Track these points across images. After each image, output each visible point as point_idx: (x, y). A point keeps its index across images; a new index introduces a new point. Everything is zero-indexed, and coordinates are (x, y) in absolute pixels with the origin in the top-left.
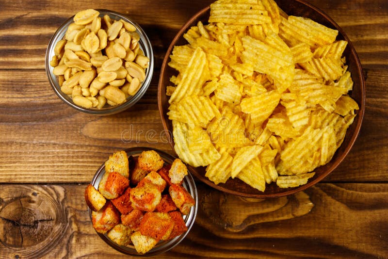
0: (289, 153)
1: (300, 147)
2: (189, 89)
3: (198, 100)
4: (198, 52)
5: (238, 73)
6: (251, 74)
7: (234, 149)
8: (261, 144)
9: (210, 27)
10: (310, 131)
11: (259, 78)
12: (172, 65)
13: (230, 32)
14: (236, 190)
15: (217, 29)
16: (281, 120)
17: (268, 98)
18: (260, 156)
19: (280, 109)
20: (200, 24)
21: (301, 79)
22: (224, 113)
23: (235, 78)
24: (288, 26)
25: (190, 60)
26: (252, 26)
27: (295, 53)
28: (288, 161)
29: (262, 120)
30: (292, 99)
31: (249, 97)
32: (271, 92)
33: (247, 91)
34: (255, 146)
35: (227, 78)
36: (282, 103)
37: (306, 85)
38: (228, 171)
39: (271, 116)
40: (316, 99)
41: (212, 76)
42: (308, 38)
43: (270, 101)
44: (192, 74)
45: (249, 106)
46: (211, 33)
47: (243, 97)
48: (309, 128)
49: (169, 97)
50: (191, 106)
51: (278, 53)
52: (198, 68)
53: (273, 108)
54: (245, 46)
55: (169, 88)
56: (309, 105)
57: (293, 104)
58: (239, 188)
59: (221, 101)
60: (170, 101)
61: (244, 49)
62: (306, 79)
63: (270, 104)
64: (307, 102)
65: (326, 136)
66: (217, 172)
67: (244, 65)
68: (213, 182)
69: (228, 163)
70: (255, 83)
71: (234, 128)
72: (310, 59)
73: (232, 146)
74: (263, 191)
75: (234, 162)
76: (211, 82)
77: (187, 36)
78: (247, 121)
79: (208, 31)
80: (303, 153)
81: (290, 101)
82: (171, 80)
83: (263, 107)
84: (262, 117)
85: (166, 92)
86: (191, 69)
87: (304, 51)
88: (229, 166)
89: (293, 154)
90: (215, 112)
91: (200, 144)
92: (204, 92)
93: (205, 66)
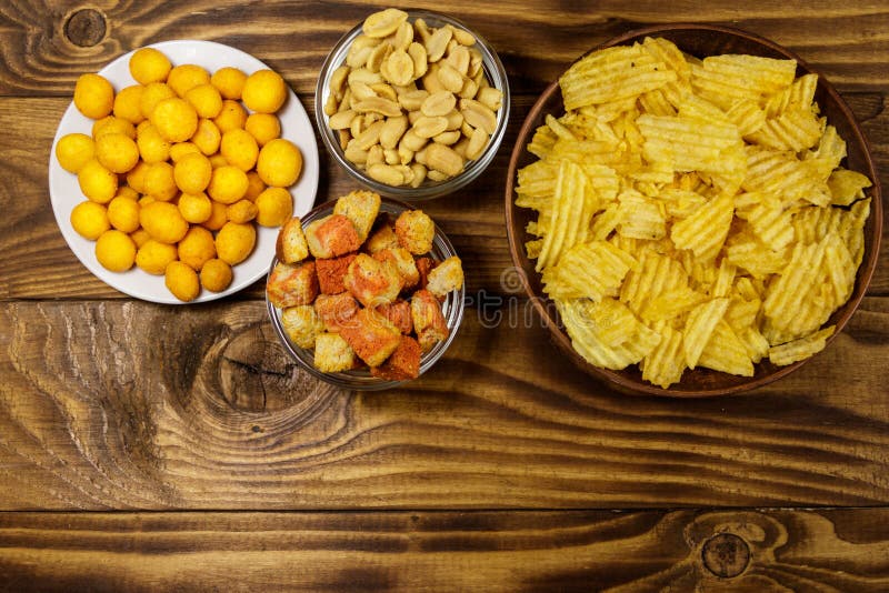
0: (778, 300)
1: (793, 285)
2: (566, 237)
3: (588, 252)
4: (566, 166)
5: (647, 183)
6: (670, 179)
7: (679, 317)
8: (723, 295)
9: (570, 119)
10: (802, 253)
11: (687, 182)
12: (525, 203)
13: (612, 117)
14: (700, 389)
15: (584, 119)
16: (749, 246)
17: (714, 211)
18: (727, 317)
19: (738, 226)
21: (758, 163)
22: (642, 259)
23: (644, 194)
24: (706, 76)
25: (556, 184)
26: (643, 95)
27: (734, 119)
28: (781, 316)
29: (714, 253)
30: (755, 202)
31: (680, 219)
32: (714, 199)
33: (673, 210)
34: (714, 302)
35: (631, 198)
36: (738, 214)
37: (769, 170)
38: (680, 358)
39: (727, 243)
40: (796, 190)
41: (601, 201)
42: (747, 87)
43: (718, 215)
44: (566, 209)
45: (686, 235)
46: (575, 129)
47: (669, 224)
48: (799, 247)
49: (535, 261)
50: (580, 265)
51: (709, 128)
52: (575, 194)
53: (727, 227)
54: (646, 132)
55: (530, 246)
56: (785, 204)
57: (758, 211)
58: (705, 383)
59: (631, 240)
60: (538, 268)
61: (645, 139)
62: (766, 160)
63: (720, 220)
64: (782, 199)
65: (831, 252)
66: (661, 366)
67: (654, 168)
68: (660, 387)
69: (676, 346)
70: (681, 193)
71: (668, 279)
72: (762, 124)
73: (674, 314)
74: (752, 375)
75: (686, 342)
76: (605, 214)
77: (534, 147)
78: (688, 263)
80: (803, 292)
81: (752, 207)
82: (528, 231)
83: (710, 229)
84: (712, 247)
85: (526, 253)
86: (562, 200)
87: (748, 113)
88: (679, 350)
89: (784, 300)
90: (627, 263)
91: (617, 327)
92: (594, 234)
93: (586, 188)
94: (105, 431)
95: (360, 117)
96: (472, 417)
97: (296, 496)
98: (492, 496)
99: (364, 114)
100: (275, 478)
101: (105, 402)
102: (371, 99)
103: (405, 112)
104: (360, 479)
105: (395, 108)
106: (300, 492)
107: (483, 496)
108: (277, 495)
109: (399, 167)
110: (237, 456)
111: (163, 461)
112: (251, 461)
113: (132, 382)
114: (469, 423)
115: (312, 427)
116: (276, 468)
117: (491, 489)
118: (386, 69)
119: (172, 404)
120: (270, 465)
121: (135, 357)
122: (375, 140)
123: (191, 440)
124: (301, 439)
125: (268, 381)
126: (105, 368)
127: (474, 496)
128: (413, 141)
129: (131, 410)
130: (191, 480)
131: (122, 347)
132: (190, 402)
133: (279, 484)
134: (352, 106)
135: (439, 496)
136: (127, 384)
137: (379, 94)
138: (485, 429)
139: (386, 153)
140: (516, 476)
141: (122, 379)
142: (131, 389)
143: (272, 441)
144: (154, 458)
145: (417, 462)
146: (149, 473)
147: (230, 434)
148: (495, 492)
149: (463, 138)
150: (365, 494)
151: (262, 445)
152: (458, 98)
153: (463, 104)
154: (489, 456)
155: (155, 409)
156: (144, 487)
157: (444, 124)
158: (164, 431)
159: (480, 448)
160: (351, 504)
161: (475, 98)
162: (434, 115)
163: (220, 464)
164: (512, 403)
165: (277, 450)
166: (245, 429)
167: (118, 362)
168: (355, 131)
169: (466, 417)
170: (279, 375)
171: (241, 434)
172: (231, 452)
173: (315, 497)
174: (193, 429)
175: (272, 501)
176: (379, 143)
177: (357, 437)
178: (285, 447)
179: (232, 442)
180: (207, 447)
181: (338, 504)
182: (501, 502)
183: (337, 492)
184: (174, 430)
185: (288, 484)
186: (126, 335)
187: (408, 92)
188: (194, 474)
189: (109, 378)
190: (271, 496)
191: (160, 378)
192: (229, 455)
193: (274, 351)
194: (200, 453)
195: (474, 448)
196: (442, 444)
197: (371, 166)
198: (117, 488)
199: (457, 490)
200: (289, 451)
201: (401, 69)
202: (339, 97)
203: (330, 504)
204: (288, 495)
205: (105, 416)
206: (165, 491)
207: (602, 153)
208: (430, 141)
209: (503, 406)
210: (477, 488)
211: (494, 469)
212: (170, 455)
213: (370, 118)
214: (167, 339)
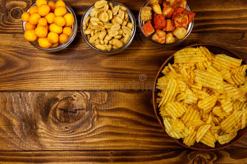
1: (231, 120)
2: (168, 99)
3: (174, 104)
4: (172, 80)
5: (193, 88)
6: (200, 88)
8: (209, 123)
9: (175, 65)
11: (205, 90)
12: (159, 88)
13: (187, 67)
15: (179, 66)
17: (211, 99)
18: (210, 129)
19: (218, 104)
20: (169, 64)
21: (226, 87)
22: (189, 109)
23: (192, 91)
24: (216, 60)
25: (168, 84)
26: (197, 63)
27: (222, 74)
28: (225, 128)
31: (202, 100)
32: (212, 96)
33: (200, 97)
34: (207, 125)
35: (189, 92)
36: (218, 100)
37: (229, 90)
39: (214, 106)
41: (180, 91)
42: (227, 65)
43: (212, 100)
44: (170, 92)
45: (202, 104)
46: (176, 68)
47: (198, 100)
48: (236, 110)
49: (158, 104)
50: (171, 107)
51: (215, 77)
52: (173, 88)
53: (214, 104)
54: (196, 74)
55: (158, 99)
56: (232, 100)
57: (224, 101)
59: (186, 103)
60: (159, 106)
61: (196, 76)
62: (229, 87)
63: (212, 102)
64: (231, 98)
66: (189, 140)
67: (197, 84)
68: (188, 146)
70: (203, 92)
71: (195, 116)
72: (229, 77)
76: (180, 95)
77: (164, 72)
78: (201, 112)
79: (174, 68)
80: (232, 123)
81: (222, 99)
82: (158, 95)
83: (209, 104)
84: (209, 109)
85: (156, 101)
86: (169, 89)
87: (226, 73)
88: (195, 136)
89: (227, 124)
90: (184, 109)
91: (179, 127)
92: (177, 99)
93: (176, 87)
94: (24, 128)
95: (93, 31)
96: (128, 124)
97: (78, 146)
98: (133, 146)
99: (94, 30)
100: (72, 142)
101: (24, 120)
102: (97, 26)
103: (106, 29)
104: (96, 142)
105: (103, 28)
106: (79, 145)
107: (131, 146)
108: (73, 146)
109: (104, 45)
110: (61, 135)
111: (40, 137)
112: (65, 137)
113: (31, 114)
114: (127, 126)
115: (82, 127)
116: (73, 139)
117: (133, 144)
118: (101, 17)
119: (43, 121)
120: (71, 138)
121: (32, 107)
122: (97, 37)
123: (48, 131)
124: (80, 130)
125: (70, 114)
126: (24, 110)
127: (128, 146)
128: (108, 38)
129: (31, 122)
130: (48, 142)
131: (28, 104)
132: (48, 120)
133: (73, 143)
134: (91, 27)
135: (119, 146)
136: (30, 115)
137: (99, 24)
138: (131, 127)
139: (101, 41)
140: (140, 141)
141: (28, 114)
142: (31, 117)
143: (71, 131)
144: (37, 136)
145: (112, 137)
146: (36, 140)
147: (59, 129)
148: (134, 145)
149: (123, 37)
150: (97, 146)
151: (68, 132)
152: (121, 26)
153: (123, 27)
154: (133, 135)
155: (38, 122)
156: (35, 144)
157: (117, 33)
158: (40, 128)
159: (130, 133)
160: (93, 149)
161: (126, 26)
162: (114, 31)
163: (56, 138)
164: (139, 120)
165: (73, 134)
166: (63, 128)
167: (27, 109)
168: (92, 35)
169: (126, 124)
170: (73, 112)
171: (62, 129)
172: (60, 134)
173: (83, 147)
174: (49, 128)
175: (71, 148)
176: (99, 38)
177: (95, 130)
178: (75, 133)
179: (60, 131)
180: (52, 133)
181: (90, 149)
182: (136, 148)
183: (90, 145)
184: (43, 128)
185: (76, 143)
186: (29, 101)
187: (107, 24)
188: (49, 140)
189: (25, 113)
190: (71, 147)
191: (39, 113)
192: (59, 135)
193: (72, 106)
194: (51, 134)
195: (128, 133)
196: (119, 132)
197: (96, 45)
198: (27, 144)
199: (123, 145)
200: (76, 134)
201: (105, 17)
202: (87, 25)
203: (88, 149)
204: (76, 146)
205: (24, 124)
206: (41, 145)
207: (182, 78)
208: (113, 38)
209: (136, 121)
210: (129, 144)
211: (134, 139)
212: (42, 135)
213: (96, 31)
214: (41, 102)
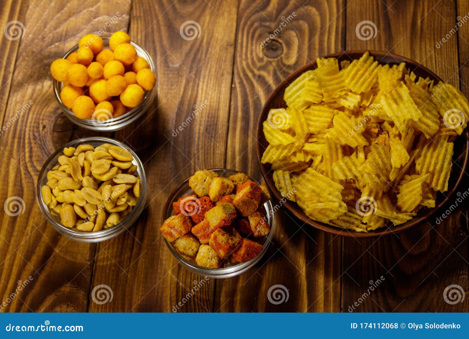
97: (6, 145)
100: (17, 136)
106: (8, 148)
108: (8, 137)
110: (32, 118)
111: (36, 84)
112: (28, 125)
114: (27, 234)
115: (40, 154)
116: (22, 137)
120: (25, 133)
123: (45, 96)
124: (35, 149)
130: (24, 96)
133: (14, 137)
138: (23, 243)
143: (36, 134)
144: (39, 79)
146: (32, 77)
147: (44, 115)
151: (35, 130)
156: (25, 75)
164: (34, 257)
165: (32, 137)
166: (46, 122)
169: (32, 234)
171: (43, 120)
172: (35, 115)
177: (31, 176)
178: (32, 141)
179: (40, 116)
180: (40, 104)
185: (13, 142)
190: (8, 134)
194: (38, 100)
200: (30, 143)
212: (39, 87)
